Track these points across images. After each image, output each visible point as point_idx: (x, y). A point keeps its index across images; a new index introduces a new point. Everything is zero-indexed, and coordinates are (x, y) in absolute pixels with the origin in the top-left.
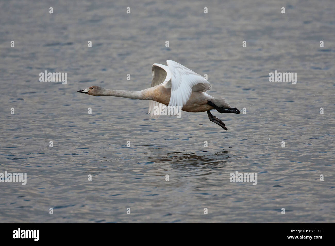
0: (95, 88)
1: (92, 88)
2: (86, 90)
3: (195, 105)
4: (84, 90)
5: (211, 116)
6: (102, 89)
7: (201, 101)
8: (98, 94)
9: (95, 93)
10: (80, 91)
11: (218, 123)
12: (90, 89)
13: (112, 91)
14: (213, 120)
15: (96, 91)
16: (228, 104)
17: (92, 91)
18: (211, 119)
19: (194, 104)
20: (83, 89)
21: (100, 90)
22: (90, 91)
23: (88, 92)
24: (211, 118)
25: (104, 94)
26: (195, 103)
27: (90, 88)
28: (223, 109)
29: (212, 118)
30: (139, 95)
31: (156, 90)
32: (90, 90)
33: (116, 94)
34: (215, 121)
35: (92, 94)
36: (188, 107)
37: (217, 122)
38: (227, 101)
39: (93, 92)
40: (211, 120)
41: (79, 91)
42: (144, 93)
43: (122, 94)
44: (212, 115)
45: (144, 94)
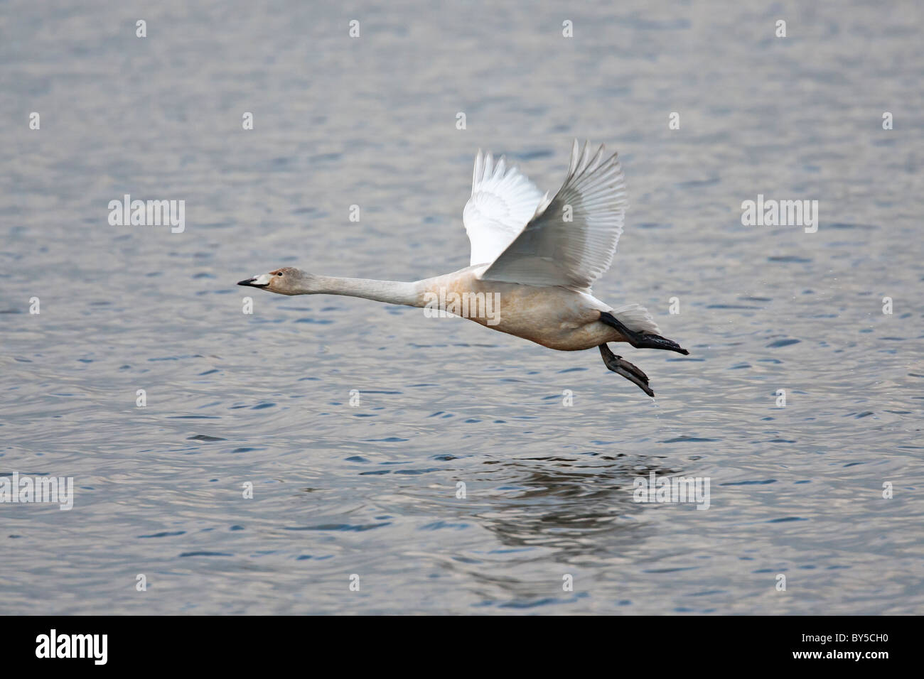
0: (288, 273)
1: (280, 274)
2: (262, 280)
3: (563, 325)
4: (256, 280)
5: (611, 358)
6: (306, 276)
7: (581, 313)
8: (296, 290)
9: (287, 288)
10: (246, 283)
11: (630, 375)
12: (272, 277)
13: (334, 279)
14: (616, 366)
15: (290, 282)
16: (655, 327)
17: (278, 281)
18: (610, 365)
19: (562, 322)
20: (255, 277)
21: (300, 278)
22: (272, 281)
23: (269, 284)
24: (609, 362)
25: (311, 289)
26: (565, 319)
27: (274, 274)
28: (643, 339)
29: (613, 362)
30: (408, 294)
31: (456, 283)
32: (273, 279)
33: (345, 288)
34: (621, 370)
35: (280, 289)
36: (546, 331)
37: (626, 372)
38: (652, 318)
39: (281, 286)
40: (609, 368)
41: (245, 281)
42: (424, 289)
43: (360, 288)
44: (612, 353)
45: (422, 292)
